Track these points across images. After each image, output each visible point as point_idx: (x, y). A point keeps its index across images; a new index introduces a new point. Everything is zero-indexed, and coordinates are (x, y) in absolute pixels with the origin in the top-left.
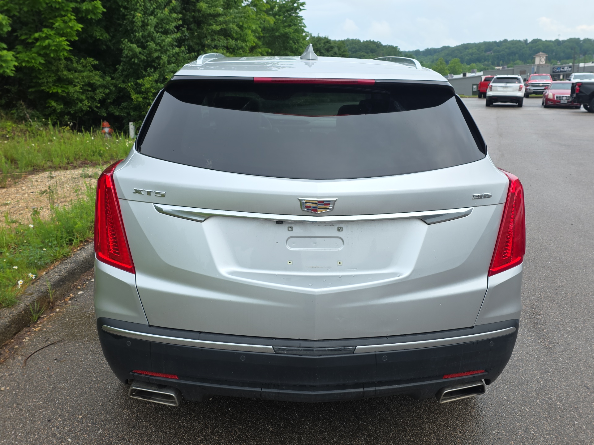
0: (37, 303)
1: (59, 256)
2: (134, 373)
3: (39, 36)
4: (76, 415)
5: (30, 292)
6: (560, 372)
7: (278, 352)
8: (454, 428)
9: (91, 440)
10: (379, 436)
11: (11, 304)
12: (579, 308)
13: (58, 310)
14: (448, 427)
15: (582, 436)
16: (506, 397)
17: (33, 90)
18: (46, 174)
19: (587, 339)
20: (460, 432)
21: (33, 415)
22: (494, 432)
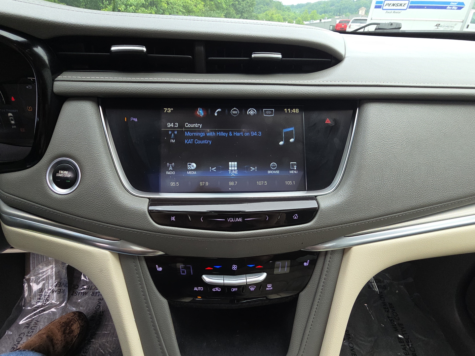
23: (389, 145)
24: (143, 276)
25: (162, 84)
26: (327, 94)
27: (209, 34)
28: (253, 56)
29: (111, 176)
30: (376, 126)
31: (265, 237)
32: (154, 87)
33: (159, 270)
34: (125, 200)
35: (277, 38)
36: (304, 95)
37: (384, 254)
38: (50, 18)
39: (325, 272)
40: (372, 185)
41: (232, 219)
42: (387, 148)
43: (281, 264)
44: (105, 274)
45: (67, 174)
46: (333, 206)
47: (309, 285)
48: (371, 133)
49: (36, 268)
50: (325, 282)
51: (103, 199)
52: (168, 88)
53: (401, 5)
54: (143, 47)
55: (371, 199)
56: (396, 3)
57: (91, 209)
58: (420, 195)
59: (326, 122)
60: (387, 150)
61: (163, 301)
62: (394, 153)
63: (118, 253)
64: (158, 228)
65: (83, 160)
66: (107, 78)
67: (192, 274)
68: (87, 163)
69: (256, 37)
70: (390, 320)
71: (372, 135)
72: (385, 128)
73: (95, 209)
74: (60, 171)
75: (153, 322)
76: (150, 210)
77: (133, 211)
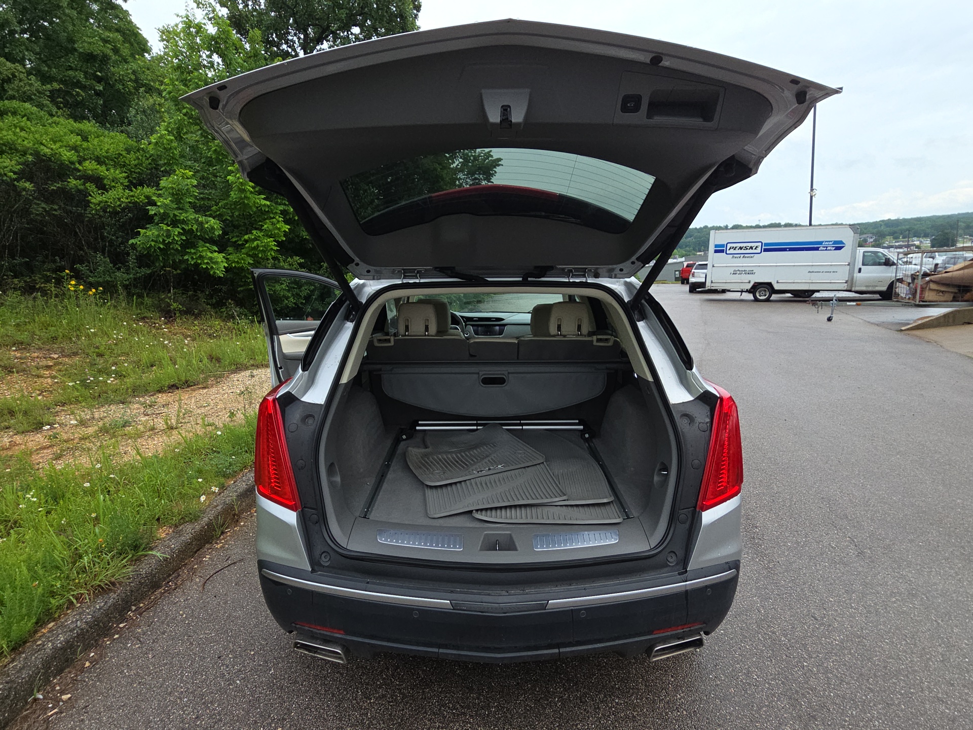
0: (221, 517)
1: (249, 463)
2: (297, 624)
3: (249, 237)
4: (249, 651)
5: (215, 504)
6: (783, 598)
7: (456, 608)
8: (665, 671)
9: (262, 682)
10: (580, 681)
11: (196, 518)
12: (799, 519)
13: (242, 524)
14: (657, 669)
15: (813, 682)
16: (723, 630)
17: (242, 289)
18: (248, 373)
19: (810, 556)
20: (672, 676)
21: (203, 651)
22: (711, 676)
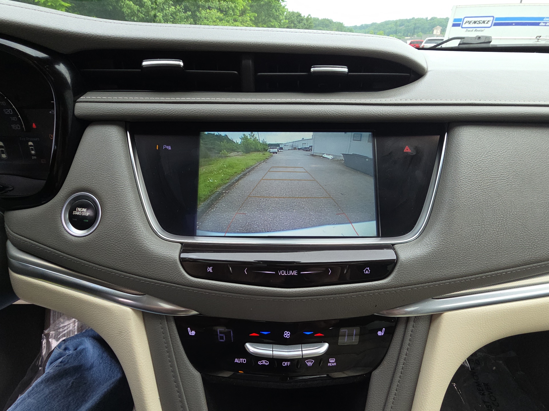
23: (490, 179)
24: (171, 341)
25: (201, 105)
26: (407, 115)
27: (259, 45)
28: (312, 70)
29: (136, 215)
30: (471, 155)
31: (327, 296)
32: (191, 108)
33: (192, 334)
34: (151, 245)
35: (343, 48)
36: (376, 116)
37: (487, 324)
38: (73, 29)
39: (406, 345)
40: (469, 232)
41: (285, 272)
42: (487, 184)
43: (347, 332)
44: (124, 337)
45: (86, 212)
46: (417, 258)
47: (385, 362)
48: (466, 164)
49: (57, 322)
50: (406, 358)
51: (125, 243)
52: (208, 109)
53: (484, 22)
54: (180, 61)
55: (468, 250)
56: (479, 20)
57: (111, 255)
58: (535, 246)
59: (404, 151)
60: (488, 186)
61: (195, 375)
62: (497, 189)
63: (143, 311)
64: (191, 281)
65: (104, 195)
66: (136, 99)
67: (232, 341)
68: (109, 199)
69: (317, 47)
70: (486, 406)
71: (467, 167)
72: (484, 158)
73: (115, 255)
74: (78, 209)
75: (182, 402)
76: (181, 258)
77: (161, 258)
